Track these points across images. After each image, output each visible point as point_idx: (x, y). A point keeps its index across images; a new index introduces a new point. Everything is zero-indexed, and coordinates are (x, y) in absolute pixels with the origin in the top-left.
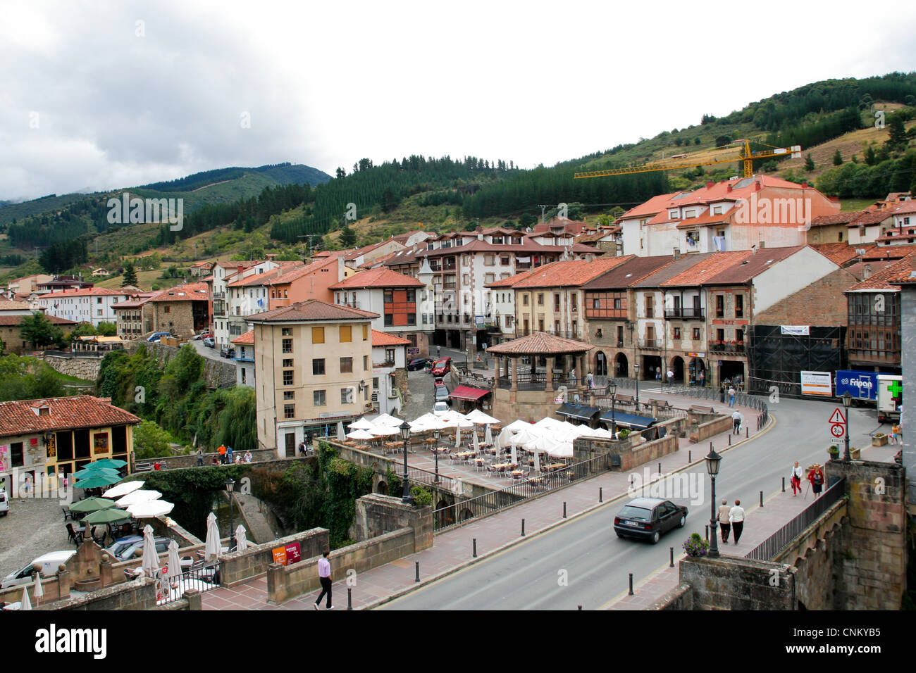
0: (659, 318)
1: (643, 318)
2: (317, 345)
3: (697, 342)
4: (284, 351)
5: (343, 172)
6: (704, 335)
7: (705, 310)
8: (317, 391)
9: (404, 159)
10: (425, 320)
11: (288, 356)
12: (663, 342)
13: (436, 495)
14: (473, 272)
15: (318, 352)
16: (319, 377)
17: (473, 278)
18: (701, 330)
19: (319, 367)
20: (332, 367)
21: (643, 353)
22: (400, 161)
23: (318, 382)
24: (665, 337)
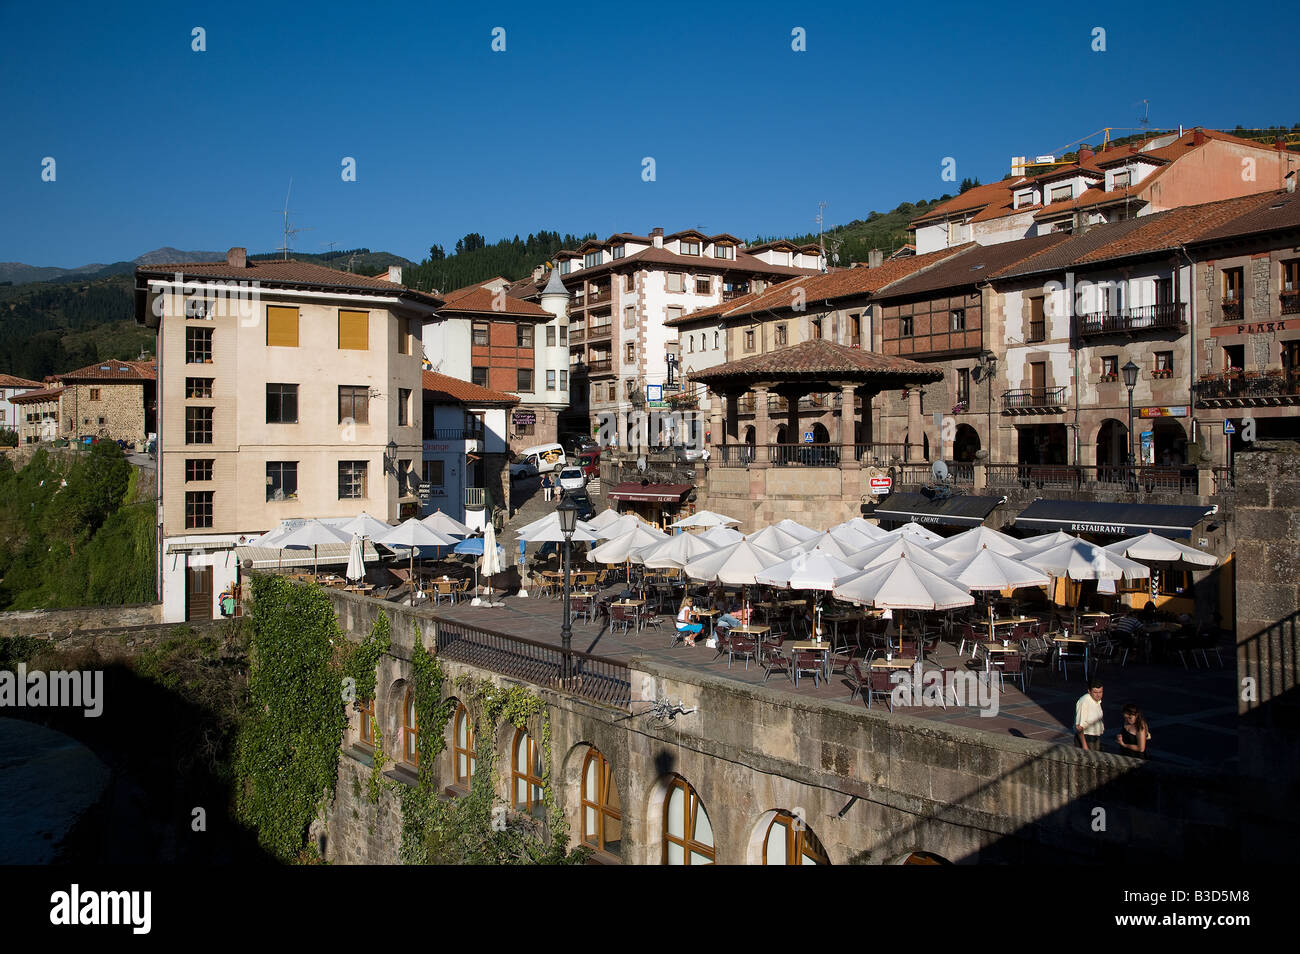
0: (1062, 341)
1: (1019, 345)
2: (276, 350)
3: (1165, 382)
4: (189, 358)
5: (441, 253)
6: (1183, 365)
7: (1188, 308)
8: (277, 464)
9: (531, 236)
10: (550, 384)
11: (199, 370)
12: (1069, 393)
13: (563, 722)
14: (644, 302)
15: (282, 367)
16: (281, 429)
17: (644, 313)
18: (1176, 356)
19: (281, 404)
20: (317, 405)
21: (1019, 420)
22: (524, 238)
23: (280, 442)
24: (1075, 380)
